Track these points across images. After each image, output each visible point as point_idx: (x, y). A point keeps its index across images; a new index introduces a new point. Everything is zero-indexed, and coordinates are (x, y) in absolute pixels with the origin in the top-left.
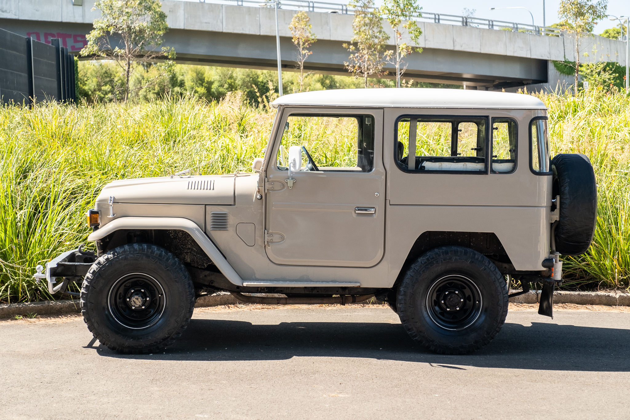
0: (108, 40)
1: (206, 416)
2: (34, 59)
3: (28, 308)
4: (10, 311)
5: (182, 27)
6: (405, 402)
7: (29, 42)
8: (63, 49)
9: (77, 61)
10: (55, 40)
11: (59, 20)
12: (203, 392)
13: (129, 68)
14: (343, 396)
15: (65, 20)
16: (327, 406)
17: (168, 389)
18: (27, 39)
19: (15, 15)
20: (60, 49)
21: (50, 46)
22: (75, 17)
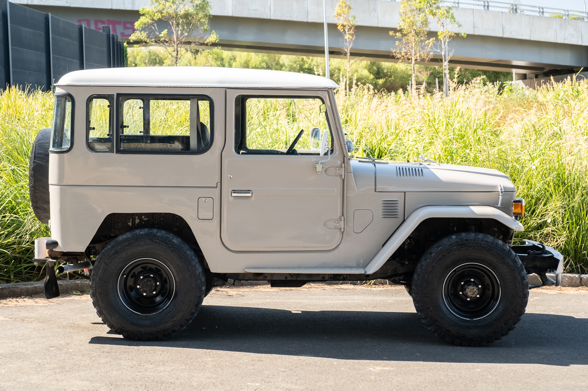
0: (156, 27)
1: (257, 384)
2: (85, 45)
3: (85, 284)
4: (69, 287)
5: (230, 14)
6: (448, 375)
7: (81, 29)
8: (113, 36)
9: (126, 47)
10: (106, 27)
11: (109, 7)
12: (253, 363)
13: (177, 55)
14: (388, 369)
15: (114, 7)
16: (373, 377)
17: (221, 360)
18: (79, 26)
19: (67, 2)
20: (111, 36)
21: (101, 33)
22: (124, 4)
